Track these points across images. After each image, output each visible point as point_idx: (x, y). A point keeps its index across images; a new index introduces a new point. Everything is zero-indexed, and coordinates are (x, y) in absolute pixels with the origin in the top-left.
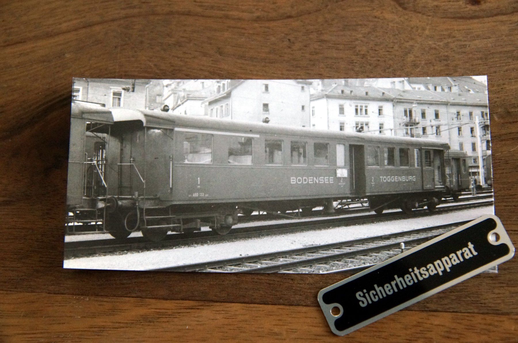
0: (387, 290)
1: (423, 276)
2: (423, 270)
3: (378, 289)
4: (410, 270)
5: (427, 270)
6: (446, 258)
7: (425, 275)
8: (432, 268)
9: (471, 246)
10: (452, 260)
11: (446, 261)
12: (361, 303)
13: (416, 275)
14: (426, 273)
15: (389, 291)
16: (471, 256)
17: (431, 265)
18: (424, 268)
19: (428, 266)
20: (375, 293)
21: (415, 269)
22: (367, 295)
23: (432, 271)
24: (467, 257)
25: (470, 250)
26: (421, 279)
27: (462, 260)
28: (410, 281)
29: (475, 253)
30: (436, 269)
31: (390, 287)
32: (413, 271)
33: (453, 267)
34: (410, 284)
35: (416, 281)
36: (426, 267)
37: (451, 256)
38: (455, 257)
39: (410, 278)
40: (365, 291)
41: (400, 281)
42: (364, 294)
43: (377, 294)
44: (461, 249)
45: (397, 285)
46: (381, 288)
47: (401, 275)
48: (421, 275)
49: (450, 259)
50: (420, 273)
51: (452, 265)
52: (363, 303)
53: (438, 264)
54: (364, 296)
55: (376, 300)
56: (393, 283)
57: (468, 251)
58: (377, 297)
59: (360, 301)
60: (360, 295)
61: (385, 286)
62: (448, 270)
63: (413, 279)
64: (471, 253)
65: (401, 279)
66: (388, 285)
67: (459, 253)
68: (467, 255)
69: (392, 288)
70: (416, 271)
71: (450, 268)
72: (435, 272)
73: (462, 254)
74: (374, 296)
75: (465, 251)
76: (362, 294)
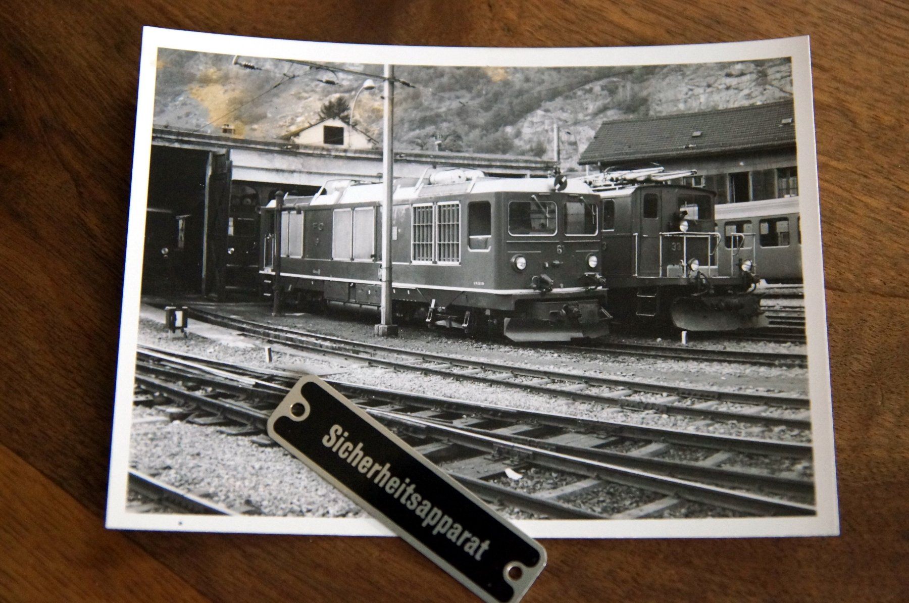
0: (363, 463)
1: (409, 502)
2: (416, 497)
3: (358, 450)
4: (408, 480)
5: (420, 504)
6: (450, 521)
7: (412, 504)
8: (427, 509)
9: (485, 546)
10: (452, 531)
11: (446, 522)
12: (326, 438)
13: (405, 491)
14: (415, 504)
15: (364, 467)
16: (471, 552)
17: (429, 505)
18: (420, 498)
19: (425, 502)
20: (350, 449)
21: (413, 486)
22: (342, 440)
23: (422, 510)
24: (466, 548)
25: (479, 547)
26: (403, 500)
27: (459, 543)
28: (391, 487)
29: (478, 557)
30: (427, 515)
31: (369, 465)
32: (408, 485)
33: (442, 537)
34: (387, 489)
35: (396, 496)
36: (423, 499)
37: (456, 525)
38: (457, 532)
39: (396, 486)
40: (346, 434)
41: (384, 475)
42: (342, 435)
43: (350, 453)
44: (474, 535)
45: (377, 473)
46: (361, 454)
47: (394, 472)
48: (409, 498)
49: (452, 527)
50: (410, 495)
51: (445, 534)
52: (329, 440)
53: (436, 514)
54: (338, 437)
55: (342, 455)
56: (377, 467)
57: (475, 545)
58: (347, 454)
59: (329, 434)
60: (336, 431)
61: (367, 458)
62: (435, 532)
63: (396, 490)
64: (476, 551)
65: (388, 474)
66: (371, 461)
67: (467, 534)
68: (470, 547)
69: (369, 469)
70: (410, 489)
71: (439, 533)
72: (423, 515)
73: (467, 540)
74: (346, 450)
75: (474, 542)
76: (339, 433)
